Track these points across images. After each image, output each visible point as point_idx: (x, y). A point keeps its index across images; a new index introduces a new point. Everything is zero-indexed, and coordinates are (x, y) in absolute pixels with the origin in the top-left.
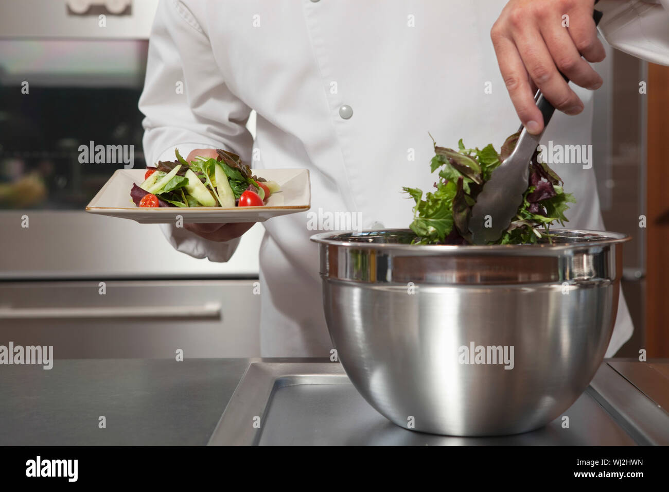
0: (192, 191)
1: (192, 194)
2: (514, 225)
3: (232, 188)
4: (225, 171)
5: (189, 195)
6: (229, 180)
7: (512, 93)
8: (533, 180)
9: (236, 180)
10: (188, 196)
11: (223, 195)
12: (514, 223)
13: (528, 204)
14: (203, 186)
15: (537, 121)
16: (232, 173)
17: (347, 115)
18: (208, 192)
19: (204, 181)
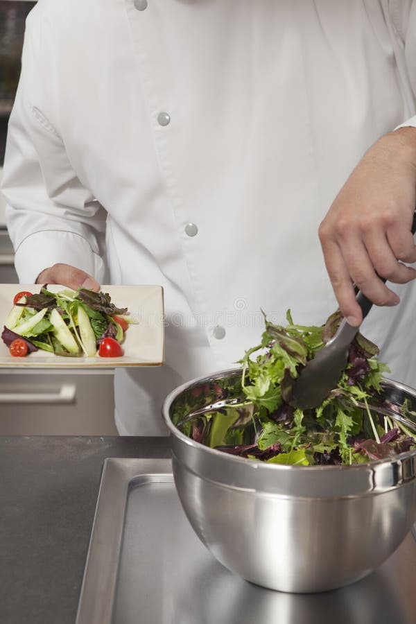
0: (57, 333)
1: (57, 336)
2: (334, 393)
3: (92, 327)
4: (86, 312)
5: (53, 336)
6: (90, 320)
7: (336, 289)
8: (352, 357)
9: (97, 320)
10: (53, 338)
11: (85, 338)
12: (334, 390)
13: (347, 378)
14: (67, 328)
15: (355, 317)
16: (93, 314)
17: (192, 231)
18: (71, 337)
19: (67, 321)
